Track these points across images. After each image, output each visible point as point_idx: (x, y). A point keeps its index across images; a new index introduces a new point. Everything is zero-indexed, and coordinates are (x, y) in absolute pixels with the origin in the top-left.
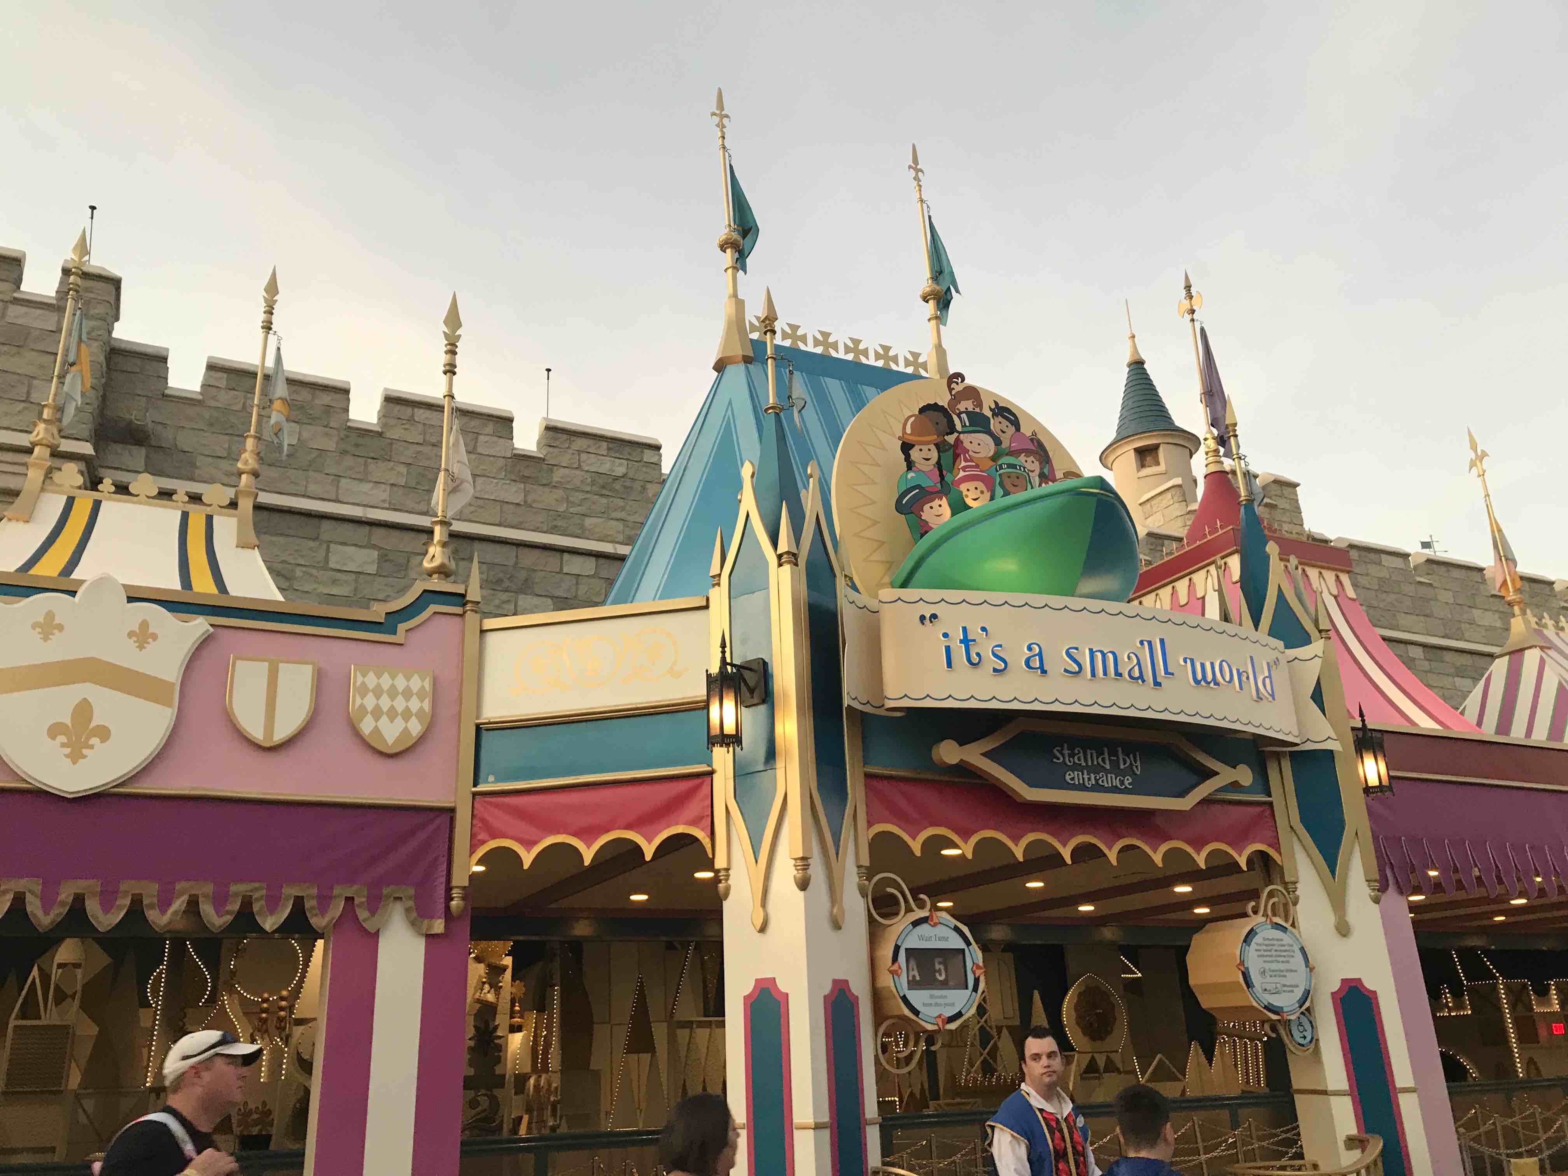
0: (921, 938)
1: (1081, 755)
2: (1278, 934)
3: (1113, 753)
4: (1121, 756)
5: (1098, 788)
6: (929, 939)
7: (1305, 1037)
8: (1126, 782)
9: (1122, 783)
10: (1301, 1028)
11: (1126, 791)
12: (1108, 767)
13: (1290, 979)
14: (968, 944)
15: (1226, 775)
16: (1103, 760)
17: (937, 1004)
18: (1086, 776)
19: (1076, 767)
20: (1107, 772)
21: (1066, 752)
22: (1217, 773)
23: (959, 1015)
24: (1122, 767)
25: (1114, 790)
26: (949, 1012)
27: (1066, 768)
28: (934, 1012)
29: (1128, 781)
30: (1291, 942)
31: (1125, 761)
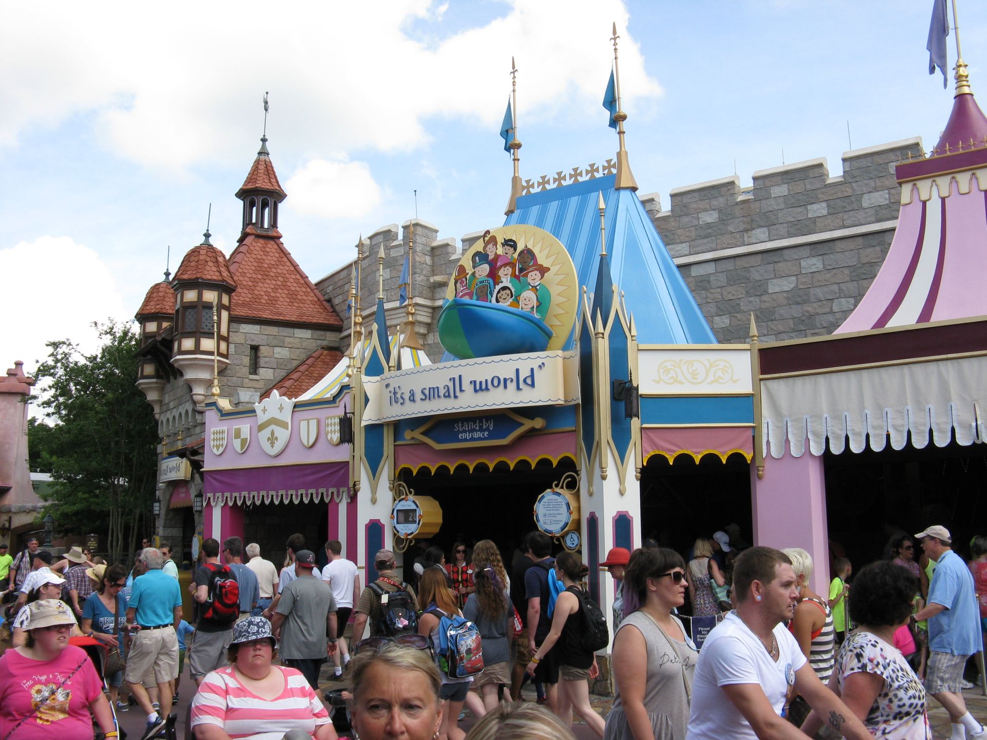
0: (402, 505)
1: (467, 426)
2: (555, 497)
3: (481, 422)
4: (484, 423)
5: (472, 439)
6: (404, 506)
7: (573, 544)
8: (485, 435)
9: (483, 435)
10: (572, 540)
11: (485, 439)
12: (478, 428)
13: (559, 517)
14: (417, 507)
15: (528, 424)
16: (476, 426)
17: (406, 529)
18: (468, 434)
19: (464, 431)
20: (477, 431)
21: (460, 425)
22: (523, 424)
23: (412, 533)
24: (484, 427)
25: (479, 439)
26: (409, 532)
27: (459, 432)
28: (404, 532)
29: (486, 433)
30: (561, 500)
31: (486, 425)
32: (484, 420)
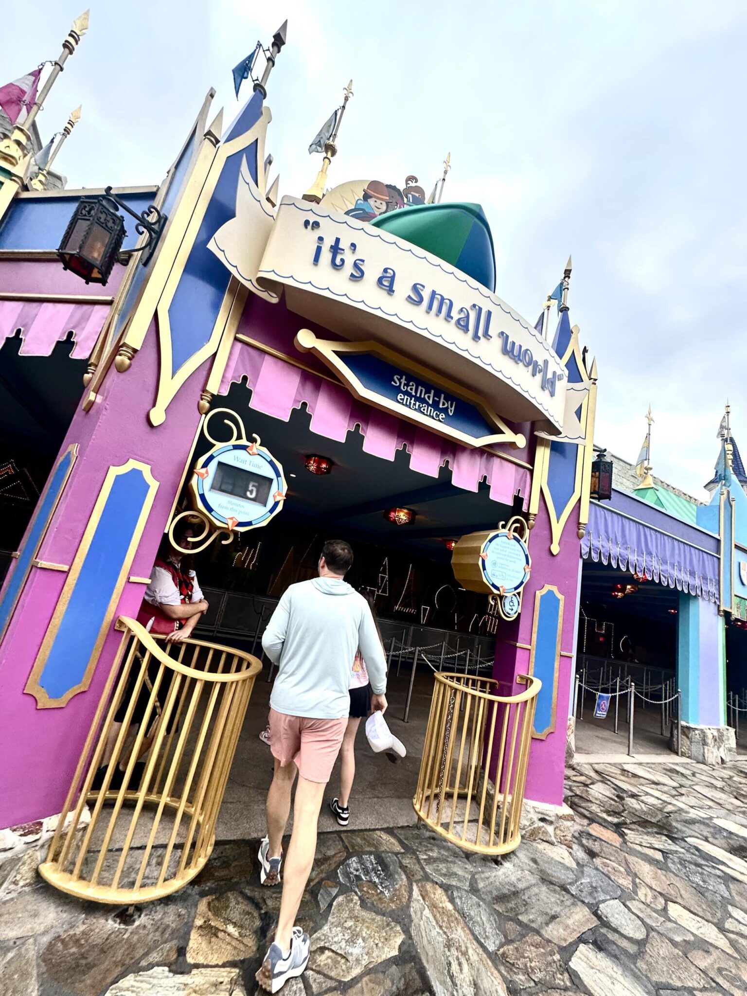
0: (237, 459)
1: (414, 388)
4: (442, 400)
6: (244, 461)
7: (512, 610)
9: (438, 416)
10: (511, 604)
11: (439, 421)
12: (431, 402)
14: (278, 476)
15: (508, 436)
16: (429, 397)
17: (232, 509)
18: (413, 402)
19: (407, 394)
20: (429, 405)
21: (403, 381)
22: (504, 433)
23: (251, 523)
24: (441, 406)
25: (431, 417)
26: (241, 518)
27: (400, 390)
28: (227, 514)
29: (442, 416)
31: (444, 404)
32: (443, 396)
